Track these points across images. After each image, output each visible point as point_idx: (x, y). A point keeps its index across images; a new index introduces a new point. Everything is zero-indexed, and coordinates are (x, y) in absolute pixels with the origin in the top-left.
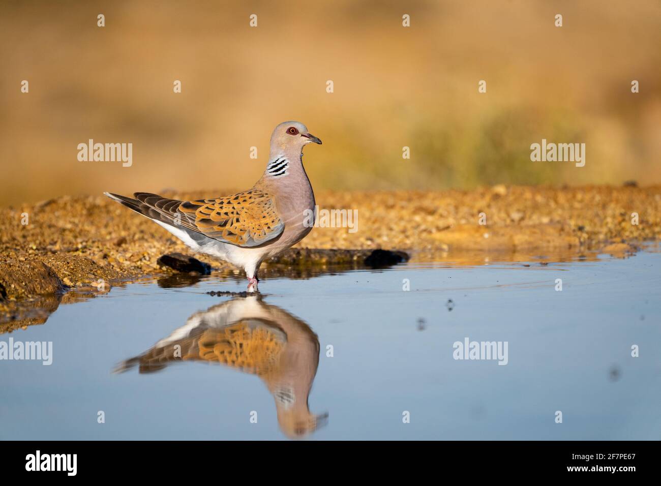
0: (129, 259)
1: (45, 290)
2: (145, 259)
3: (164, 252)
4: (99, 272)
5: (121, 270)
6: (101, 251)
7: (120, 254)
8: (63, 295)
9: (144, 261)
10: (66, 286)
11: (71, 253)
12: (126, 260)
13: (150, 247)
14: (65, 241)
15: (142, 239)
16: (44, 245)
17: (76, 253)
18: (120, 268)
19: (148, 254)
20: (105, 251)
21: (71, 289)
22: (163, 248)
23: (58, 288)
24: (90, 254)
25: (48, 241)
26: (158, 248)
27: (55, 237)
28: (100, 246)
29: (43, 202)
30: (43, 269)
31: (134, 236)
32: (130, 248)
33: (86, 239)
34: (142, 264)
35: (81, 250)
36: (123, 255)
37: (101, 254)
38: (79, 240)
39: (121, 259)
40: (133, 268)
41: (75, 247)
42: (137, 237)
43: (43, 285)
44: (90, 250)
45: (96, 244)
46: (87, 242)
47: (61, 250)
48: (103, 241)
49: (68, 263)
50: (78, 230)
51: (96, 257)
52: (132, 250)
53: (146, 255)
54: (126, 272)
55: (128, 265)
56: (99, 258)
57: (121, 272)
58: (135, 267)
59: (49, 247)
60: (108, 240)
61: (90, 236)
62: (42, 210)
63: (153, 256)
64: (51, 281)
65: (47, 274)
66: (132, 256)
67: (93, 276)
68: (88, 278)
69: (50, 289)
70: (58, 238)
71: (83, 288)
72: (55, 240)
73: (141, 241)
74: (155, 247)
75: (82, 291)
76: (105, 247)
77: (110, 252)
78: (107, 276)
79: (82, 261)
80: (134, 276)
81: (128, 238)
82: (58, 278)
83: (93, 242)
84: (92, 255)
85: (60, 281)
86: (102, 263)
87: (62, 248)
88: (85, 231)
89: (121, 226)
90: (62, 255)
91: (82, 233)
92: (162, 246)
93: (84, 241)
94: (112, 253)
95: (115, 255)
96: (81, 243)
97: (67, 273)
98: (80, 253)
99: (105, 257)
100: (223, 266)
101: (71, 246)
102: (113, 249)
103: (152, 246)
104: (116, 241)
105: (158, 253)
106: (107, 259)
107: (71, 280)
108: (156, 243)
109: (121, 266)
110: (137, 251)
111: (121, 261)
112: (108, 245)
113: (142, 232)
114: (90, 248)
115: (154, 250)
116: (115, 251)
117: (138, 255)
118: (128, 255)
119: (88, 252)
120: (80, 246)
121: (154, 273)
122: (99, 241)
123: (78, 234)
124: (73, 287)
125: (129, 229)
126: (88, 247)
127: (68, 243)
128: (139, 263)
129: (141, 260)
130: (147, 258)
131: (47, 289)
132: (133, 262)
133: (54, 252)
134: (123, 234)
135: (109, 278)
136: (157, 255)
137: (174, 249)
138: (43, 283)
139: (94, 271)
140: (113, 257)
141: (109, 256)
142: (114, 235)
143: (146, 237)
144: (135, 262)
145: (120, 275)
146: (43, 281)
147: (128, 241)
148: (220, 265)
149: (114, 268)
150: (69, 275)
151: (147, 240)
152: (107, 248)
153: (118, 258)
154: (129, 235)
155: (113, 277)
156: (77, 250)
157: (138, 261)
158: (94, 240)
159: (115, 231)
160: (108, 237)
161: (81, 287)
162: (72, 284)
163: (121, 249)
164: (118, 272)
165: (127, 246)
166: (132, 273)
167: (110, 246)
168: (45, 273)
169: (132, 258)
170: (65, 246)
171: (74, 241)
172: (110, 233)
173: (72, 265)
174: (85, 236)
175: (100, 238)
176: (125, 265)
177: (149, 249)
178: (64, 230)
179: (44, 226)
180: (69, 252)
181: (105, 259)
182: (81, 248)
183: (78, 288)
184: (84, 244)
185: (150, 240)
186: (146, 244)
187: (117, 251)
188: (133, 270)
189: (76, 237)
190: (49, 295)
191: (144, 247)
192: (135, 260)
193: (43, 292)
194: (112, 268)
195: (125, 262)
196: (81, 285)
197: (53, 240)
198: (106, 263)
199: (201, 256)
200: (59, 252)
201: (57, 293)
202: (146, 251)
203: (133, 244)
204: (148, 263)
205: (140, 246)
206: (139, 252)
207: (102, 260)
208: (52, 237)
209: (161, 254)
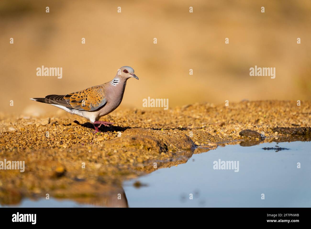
0: (226, 133)
1: (186, 147)
2: (234, 133)
3: (243, 129)
4: (212, 138)
5: (223, 138)
6: (213, 129)
7: (222, 130)
8: (195, 149)
9: (233, 133)
10: (196, 145)
11: (199, 130)
12: (225, 133)
13: (236, 127)
14: (196, 124)
15: (232, 123)
16: (186, 126)
17: (201, 130)
18: (222, 137)
19: (235, 130)
20: (215, 129)
21: (199, 146)
22: (242, 127)
23: (192, 146)
24: (208, 130)
25: (188, 124)
26: (240, 127)
27: (192, 122)
28: (213, 127)
29: (185, 106)
30: (185, 137)
31: (228, 122)
32: (227, 127)
33: (206, 123)
34: (232, 135)
35: (204, 128)
36: (223, 130)
37: (213, 130)
38: (203, 124)
39: (223, 132)
40: (228, 137)
41: (200, 127)
42: (230, 122)
43: (186, 145)
44: (208, 128)
45: (211, 125)
46: (206, 124)
47: (194, 128)
48: (214, 124)
49: (197, 134)
50: (202, 119)
51: (211, 132)
52: (228, 128)
53: (234, 130)
54: (225, 138)
55: (225, 135)
56: (212, 132)
57: (222, 138)
58: (229, 136)
59: (188, 127)
60: (217, 124)
61: (208, 121)
62: (185, 109)
63: (237, 131)
64: (189, 143)
65: (187, 140)
66: (228, 131)
67: (209, 141)
68: (206, 141)
69: (189, 147)
70: (193, 123)
71: (204, 146)
72: (191, 124)
73: (232, 124)
74: (238, 127)
75: (204, 147)
76: (215, 127)
77: (217, 129)
78: (216, 141)
79: (204, 133)
80: (228, 141)
81: (226, 123)
82: (192, 141)
83: (209, 125)
84: (209, 131)
85: (193, 143)
86: (214, 134)
87: (195, 128)
88: (206, 119)
89: (223, 117)
90: (194, 131)
91: (204, 120)
92: (242, 126)
93: (205, 124)
94: (218, 130)
95: (220, 131)
96: (204, 125)
97: (197, 139)
98: (203, 130)
99: (215, 131)
100: (270, 136)
101: (199, 126)
102: (219, 128)
103: (237, 126)
104: (220, 124)
105: (240, 130)
106: (216, 132)
107: (199, 142)
108: (239, 125)
109: (222, 136)
110: (230, 129)
111: (222, 134)
112: (216, 126)
113: (232, 120)
114: (208, 127)
115: (238, 128)
116: (220, 129)
117: (230, 131)
118: (226, 131)
119: (207, 129)
120: (203, 126)
121: (238, 139)
122: (212, 124)
123: (202, 121)
124: (199, 145)
125: (226, 118)
126: (207, 127)
127: (197, 125)
128: (231, 134)
129: (232, 133)
130: (235, 132)
131: (187, 147)
132: (228, 134)
133: (191, 129)
134: (224, 121)
135: (217, 141)
136: (239, 131)
137: (248, 128)
138: (186, 144)
139: (209, 138)
140: (219, 131)
141: (217, 131)
142: (219, 121)
143: (234, 122)
144: (229, 134)
145: (222, 140)
146: (185, 143)
147: (226, 124)
148: (269, 135)
149: (219, 137)
150: (198, 140)
151: (234, 124)
152: (216, 127)
153: (221, 132)
154: (226, 121)
155: (219, 141)
156: (202, 128)
157: (230, 133)
158: (210, 124)
159: (220, 119)
160: (216, 122)
161: (203, 146)
162: (199, 144)
163: (222, 128)
164: (221, 139)
165: (225, 126)
166: (227, 139)
167: (217, 126)
168: (186, 139)
169: (228, 132)
170: (196, 126)
171: (200, 124)
172: (217, 120)
173: (199, 135)
174: (206, 122)
175: (212, 123)
176: (224, 135)
177: (236, 128)
178: (196, 119)
179: (186, 117)
180: (198, 129)
181: (215, 132)
182: (204, 127)
183: (202, 146)
184: (205, 125)
185: (236, 124)
186: (234, 126)
187: (221, 129)
188: (228, 138)
189: (201, 122)
190: (188, 149)
191: (233, 127)
192: (229, 133)
193: (185, 148)
194: (218, 137)
195: (224, 134)
196: (203, 145)
197: (190, 123)
198: (215, 134)
199: (260, 131)
200: (193, 129)
201: (192, 149)
202: (234, 129)
203: (228, 125)
204: (235, 134)
205: (231, 126)
206: (231, 129)
207: (213, 133)
208: (190, 122)
209: (241, 130)
